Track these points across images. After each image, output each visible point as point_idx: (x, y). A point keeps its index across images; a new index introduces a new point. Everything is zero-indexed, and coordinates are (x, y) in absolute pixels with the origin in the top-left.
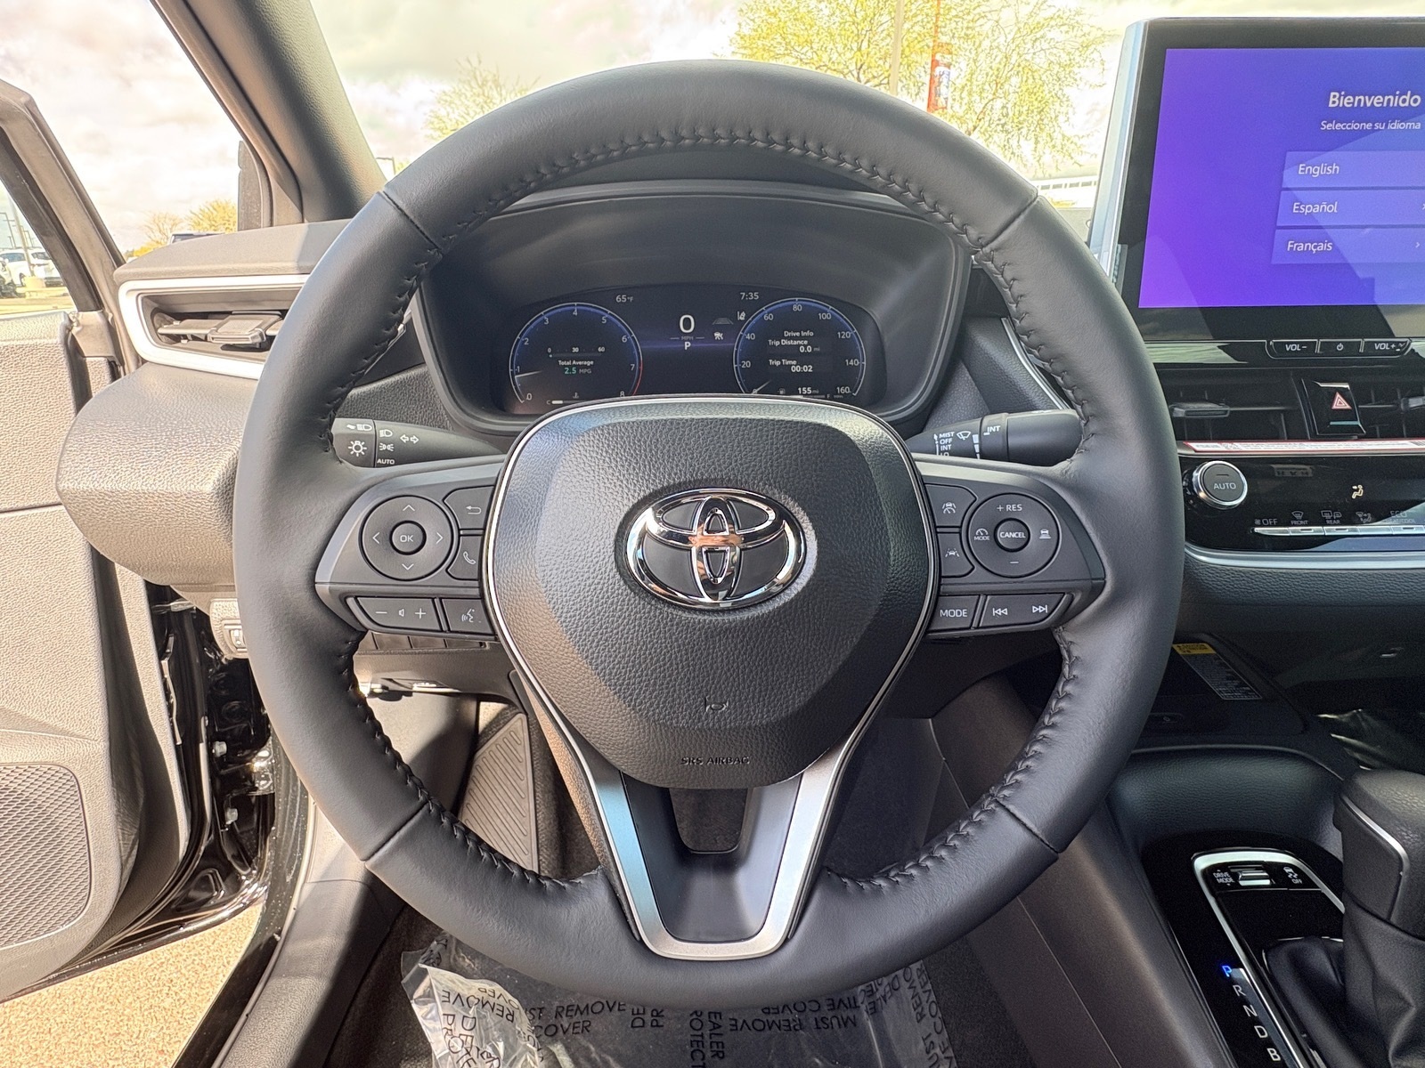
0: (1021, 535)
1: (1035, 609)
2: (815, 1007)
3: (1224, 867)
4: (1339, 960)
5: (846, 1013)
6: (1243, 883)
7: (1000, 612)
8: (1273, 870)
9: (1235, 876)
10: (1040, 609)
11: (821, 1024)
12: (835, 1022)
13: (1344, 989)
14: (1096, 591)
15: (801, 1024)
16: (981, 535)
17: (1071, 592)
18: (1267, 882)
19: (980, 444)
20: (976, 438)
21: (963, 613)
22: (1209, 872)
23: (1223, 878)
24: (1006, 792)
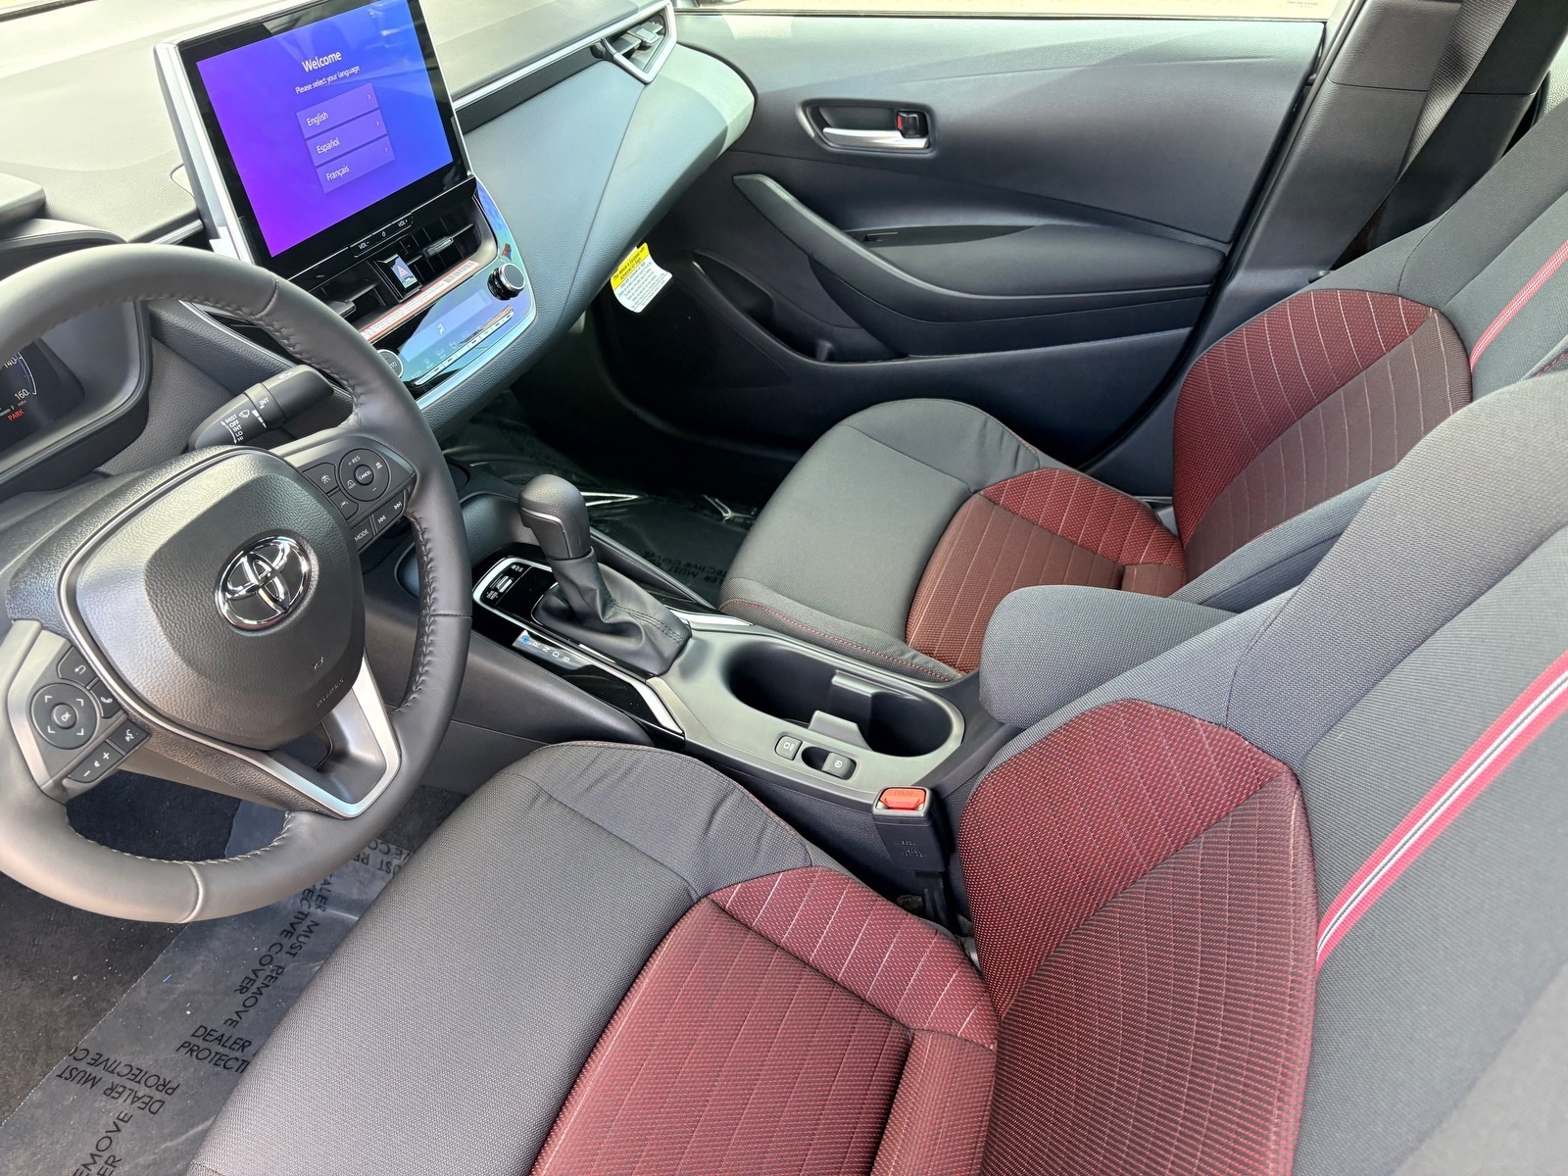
0: (369, 473)
1: (396, 507)
2: (278, 948)
3: (488, 589)
4: (561, 593)
5: (303, 927)
6: (502, 591)
7: (382, 519)
8: (508, 572)
9: (496, 590)
10: (398, 505)
11: (294, 951)
12: (302, 939)
13: (570, 607)
14: (414, 480)
15: (280, 967)
16: (351, 485)
17: (405, 488)
18: (510, 581)
19: (261, 415)
20: (255, 413)
21: (366, 532)
22: (484, 597)
23: (492, 595)
24: (433, 608)
